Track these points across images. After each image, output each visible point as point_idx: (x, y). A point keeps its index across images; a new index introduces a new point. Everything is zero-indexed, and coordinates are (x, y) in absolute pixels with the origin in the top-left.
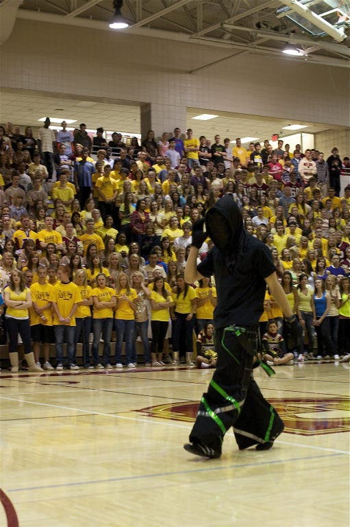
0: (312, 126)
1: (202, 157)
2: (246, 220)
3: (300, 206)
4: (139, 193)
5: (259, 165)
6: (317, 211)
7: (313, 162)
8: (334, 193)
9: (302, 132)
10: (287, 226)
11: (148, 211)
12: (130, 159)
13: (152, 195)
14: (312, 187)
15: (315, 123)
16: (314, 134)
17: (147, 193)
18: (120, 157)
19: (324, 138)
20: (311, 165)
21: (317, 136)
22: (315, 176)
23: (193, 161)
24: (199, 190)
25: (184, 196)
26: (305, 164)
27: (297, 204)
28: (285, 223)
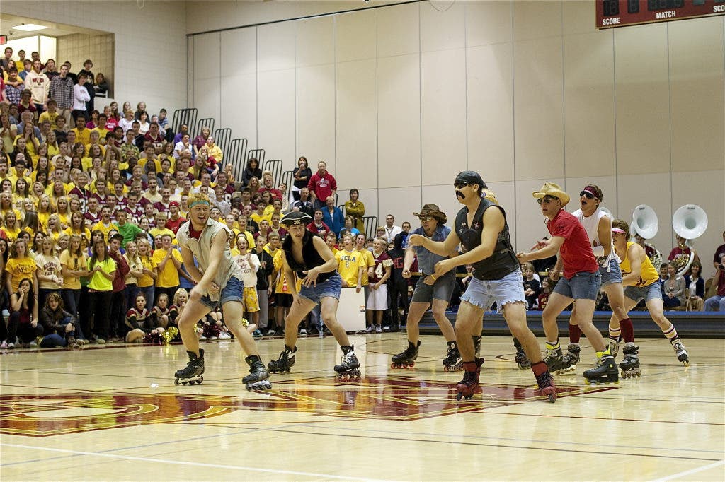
0: (54, 27)
6: (53, 144)
7: (45, 77)
8: (84, 123)
9: (40, 34)
10: (12, 165)
14: (51, 112)
15: (58, 24)
16: (57, 38)
19: (70, 44)
20: (42, 80)
21: (61, 40)
26: (34, 80)
28: (9, 162)
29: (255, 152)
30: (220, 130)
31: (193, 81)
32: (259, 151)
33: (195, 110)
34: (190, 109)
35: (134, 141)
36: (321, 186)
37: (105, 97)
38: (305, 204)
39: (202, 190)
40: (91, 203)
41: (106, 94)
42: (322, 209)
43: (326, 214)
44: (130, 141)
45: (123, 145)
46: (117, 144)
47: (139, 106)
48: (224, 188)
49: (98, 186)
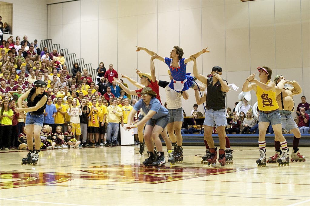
29: (79, 60)
30: (63, 49)
31: (50, 26)
32: (81, 60)
33: (51, 40)
34: (48, 40)
35: (22, 55)
36: (111, 76)
37: (8, 34)
38: (103, 84)
39: (55, 78)
40: (3, 83)
41: (9, 32)
42: (111, 86)
43: (113, 89)
44: (20, 54)
45: (17, 56)
46: (13, 56)
47: (24, 38)
48: (66, 77)
49: (5, 75)
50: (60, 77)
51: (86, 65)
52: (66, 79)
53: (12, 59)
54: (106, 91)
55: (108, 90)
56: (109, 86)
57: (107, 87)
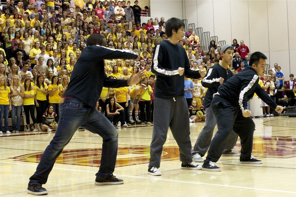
1: (57, 5)
2: (80, 43)
3: (114, 34)
4: (16, 27)
5: (91, 10)
6: (125, 37)
7: (122, 9)
11: (22, 38)
12: (12, 6)
13: (24, 28)
14: (122, 23)
17: (21, 27)
18: (6, 5)
20: (121, 10)
22: (124, 17)
23: (51, 8)
24: (53, 25)
25: (44, 29)
26: (118, 10)
27: (112, 34)
29: (213, 38)
30: (197, 28)
31: (185, 7)
32: (215, 37)
33: (186, 20)
34: (184, 20)
35: (159, 35)
36: (243, 52)
37: (146, 16)
38: (237, 59)
39: (190, 55)
40: (142, 62)
41: (147, 15)
42: (244, 61)
43: (246, 63)
44: (157, 34)
45: (154, 37)
46: (151, 36)
47: (161, 19)
48: (200, 54)
49: (144, 55)
50: (195, 55)
51: (220, 42)
52: (200, 56)
53: (149, 39)
54: (240, 66)
55: (241, 65)
56: (243, 61)
57: (241, 62)
